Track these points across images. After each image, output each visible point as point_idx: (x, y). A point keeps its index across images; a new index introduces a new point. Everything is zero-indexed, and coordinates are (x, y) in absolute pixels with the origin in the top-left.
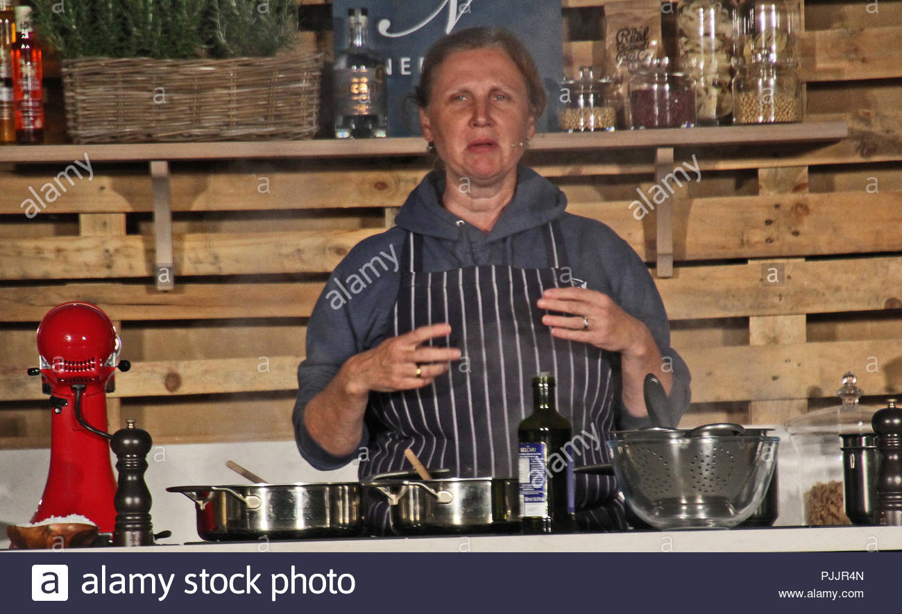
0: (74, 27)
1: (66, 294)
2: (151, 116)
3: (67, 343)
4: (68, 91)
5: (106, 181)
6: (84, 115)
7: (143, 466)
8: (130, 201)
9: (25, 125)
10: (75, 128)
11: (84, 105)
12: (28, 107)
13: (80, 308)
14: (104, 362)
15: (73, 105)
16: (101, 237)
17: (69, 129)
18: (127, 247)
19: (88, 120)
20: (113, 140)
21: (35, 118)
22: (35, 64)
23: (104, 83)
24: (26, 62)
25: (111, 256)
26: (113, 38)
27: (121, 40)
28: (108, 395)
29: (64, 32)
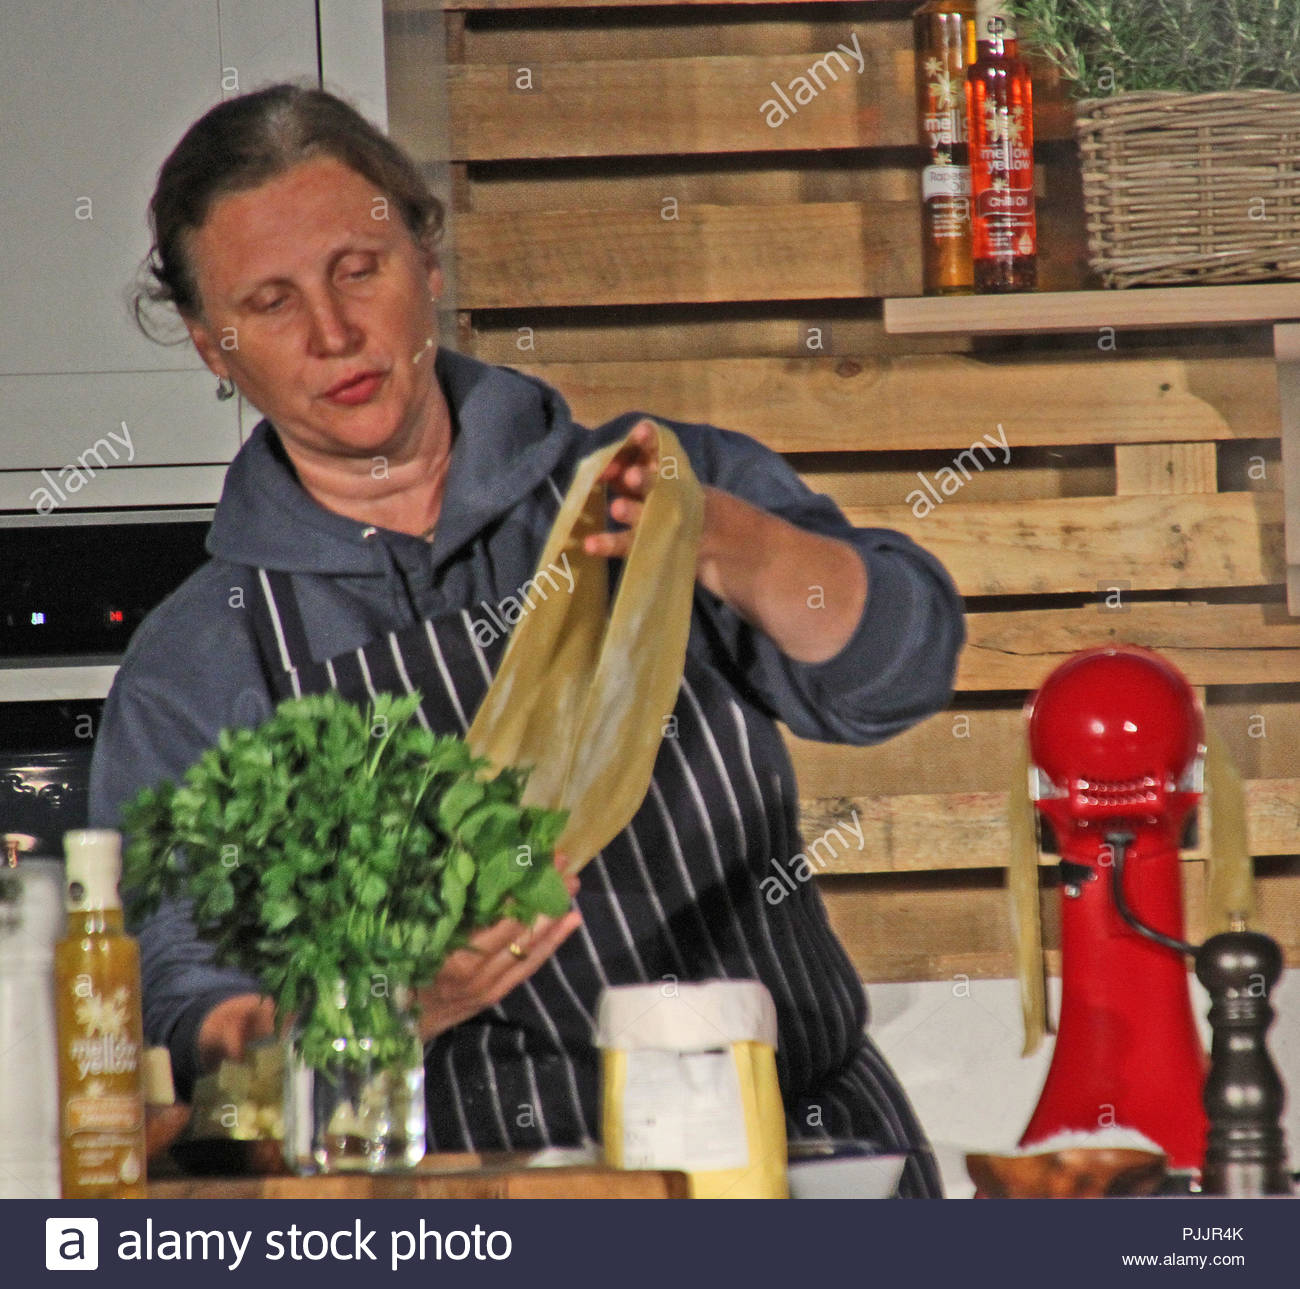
0: (1107, 25)
1: (1085, 628)
2: (1276, 222)
3: (1095, 740)
4: (1090, 170)
5: (1173, 370)
6: (1123, 223)
7: (1264, 1016)
8: (1227, 416)
9: (995, 249)
10: (1106, 254)
11: (1126, 200)
12: (1002, 208)
13: (1122, 661)
14: (1177, 778)
15: (1103, 201)
16: (1162, 497)
17: (1092, 255)
18: (1222, 519)
19: (1133, 234)
20: (1189, 278)
21: (1018, 231)
22: (1018, 111)
23: (1172, 150)
24: (999, 106)
25: (1183, 540)
26: (1192, 46)
27: (1210, 51)
28: (1186, 855)
29: (1085, 37)
